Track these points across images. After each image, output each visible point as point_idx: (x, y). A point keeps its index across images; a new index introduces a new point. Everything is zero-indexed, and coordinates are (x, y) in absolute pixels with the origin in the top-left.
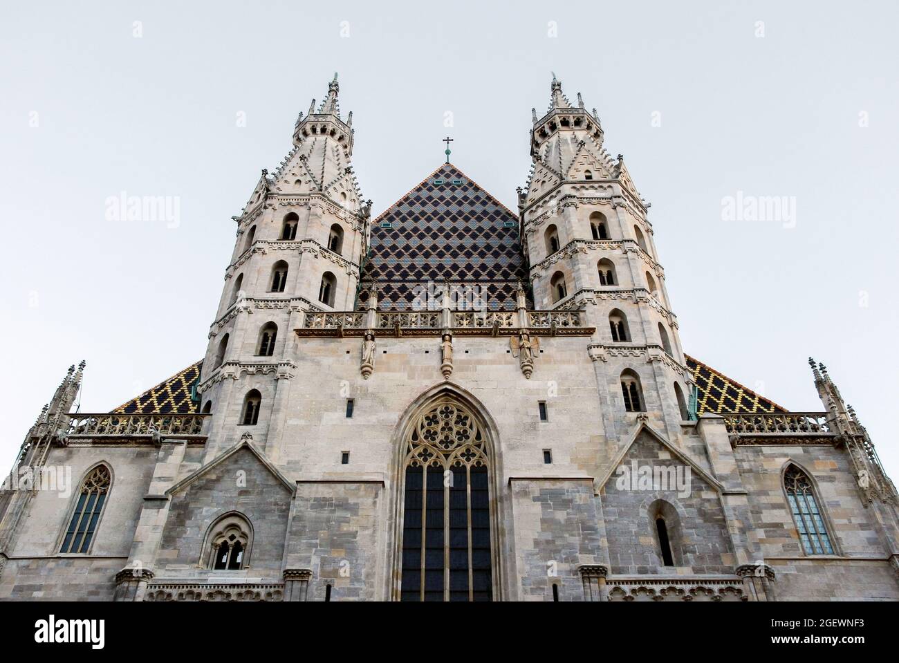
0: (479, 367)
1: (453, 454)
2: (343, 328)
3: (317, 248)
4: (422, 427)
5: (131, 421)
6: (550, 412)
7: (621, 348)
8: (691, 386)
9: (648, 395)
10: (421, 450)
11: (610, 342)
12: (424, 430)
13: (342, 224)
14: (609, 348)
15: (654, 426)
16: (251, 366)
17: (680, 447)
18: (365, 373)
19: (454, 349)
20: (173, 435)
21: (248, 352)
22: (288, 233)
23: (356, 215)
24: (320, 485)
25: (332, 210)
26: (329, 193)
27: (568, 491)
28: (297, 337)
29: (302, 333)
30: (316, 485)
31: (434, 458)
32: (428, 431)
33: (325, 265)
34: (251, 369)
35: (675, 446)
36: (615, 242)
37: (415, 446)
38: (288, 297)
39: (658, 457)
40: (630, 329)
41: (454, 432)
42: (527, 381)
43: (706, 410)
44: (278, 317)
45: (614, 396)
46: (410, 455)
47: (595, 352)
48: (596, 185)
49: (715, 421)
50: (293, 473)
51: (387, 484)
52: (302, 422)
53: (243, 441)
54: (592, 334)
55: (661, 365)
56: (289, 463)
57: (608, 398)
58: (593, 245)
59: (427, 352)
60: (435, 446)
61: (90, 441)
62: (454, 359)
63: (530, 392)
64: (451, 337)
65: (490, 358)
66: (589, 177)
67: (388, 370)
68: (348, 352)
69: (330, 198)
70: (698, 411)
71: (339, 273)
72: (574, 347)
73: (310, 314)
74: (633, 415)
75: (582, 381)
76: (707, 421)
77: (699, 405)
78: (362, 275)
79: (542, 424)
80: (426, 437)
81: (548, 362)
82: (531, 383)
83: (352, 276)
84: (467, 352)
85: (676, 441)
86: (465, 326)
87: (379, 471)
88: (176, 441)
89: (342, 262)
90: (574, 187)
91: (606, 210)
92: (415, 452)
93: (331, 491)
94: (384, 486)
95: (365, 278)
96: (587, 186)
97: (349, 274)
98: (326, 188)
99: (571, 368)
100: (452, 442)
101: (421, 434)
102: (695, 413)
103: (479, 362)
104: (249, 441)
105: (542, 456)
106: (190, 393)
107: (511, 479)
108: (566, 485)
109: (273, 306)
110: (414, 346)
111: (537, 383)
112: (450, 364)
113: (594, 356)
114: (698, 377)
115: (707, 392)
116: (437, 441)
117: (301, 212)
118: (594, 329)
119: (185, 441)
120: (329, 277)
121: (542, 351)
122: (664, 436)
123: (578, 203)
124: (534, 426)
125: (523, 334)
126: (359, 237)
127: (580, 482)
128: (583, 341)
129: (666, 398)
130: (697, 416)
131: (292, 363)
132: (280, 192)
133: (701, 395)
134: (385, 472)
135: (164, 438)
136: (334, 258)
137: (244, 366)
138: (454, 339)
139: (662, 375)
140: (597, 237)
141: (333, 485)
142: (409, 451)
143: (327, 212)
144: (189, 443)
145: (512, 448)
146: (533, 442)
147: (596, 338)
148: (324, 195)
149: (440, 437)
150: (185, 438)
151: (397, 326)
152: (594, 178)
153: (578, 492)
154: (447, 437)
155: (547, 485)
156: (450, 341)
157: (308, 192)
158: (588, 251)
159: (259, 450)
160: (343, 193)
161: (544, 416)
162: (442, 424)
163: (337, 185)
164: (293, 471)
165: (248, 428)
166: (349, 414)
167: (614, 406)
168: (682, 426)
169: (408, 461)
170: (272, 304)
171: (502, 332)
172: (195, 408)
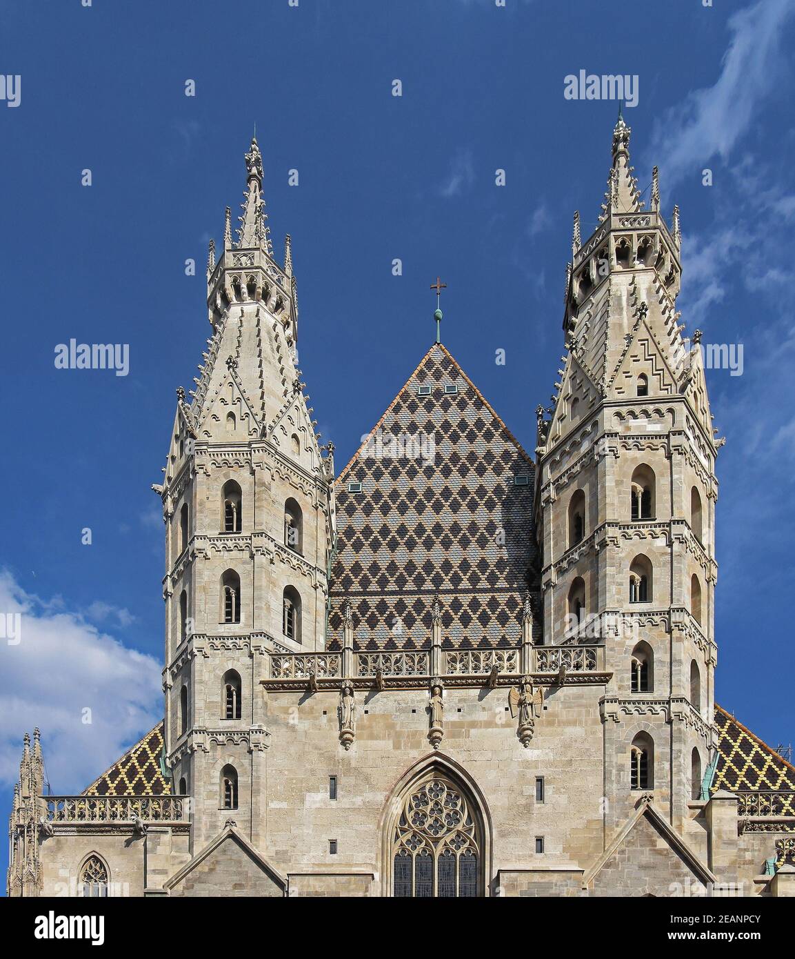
0: (473, 731)
1: (442, 842)
2: (317, 678)
3: (271, 547)
4: (411, 808)
5: (108, 805)
6: (549, 791)
7: (639, 702)
8: (713, 751)
9: (660, 767)
10: (409, 836)
11: (628, 694)
12: (412, 813)
13: (298, 496)
14: (625, 702)
15: (659, 808)
16: (220, 733)
17: (681, 834)
18: (345, 742)
19: (445, 706)
20: (154, 821)
21: (214, 715)
22: (232, 521)
23: (315, 479)
24: (311, 878)
25: (284, 471)
26: (275, 438)
27: (556, 885)
28: (265, 692)
29: (271, 687)
30: (307, 877)
31: (423, 845)
32: (417, 813)
33: (284, 575)
34: (221, 738)
35: (676, 833)
36: (660, 525)
37: (403, 831)
38: (246, 632)
39: (656, 846)
40: (655, 672)
41: (444, 815)
42: (526, 750)
43: (723, 786)
44: (240, 663)
45: (621, 768)
46: (399, 842)
47: (609, 708)
48: (651, 408)
49: (727, 802)
50: (282, 865)
51: (377, 876)
52: (284, 805)
53: (228, 829)
54: (607, 681)
55: (683, 726)
56: (277, 853)
57: (614, 772)
58: (630, 531)
59: (414, 711)
60: (424, 831)
61: (74, 829)
62: (444, 720)
63: (527, 764)
64: (441, 689)
65: (486, 719)
66: (643, 391)
67: (372, 737)
68: (325, 713)
69: (279, 449)
70: (713, 786)
71: (303, 586)
72: (584, 701)
73: (276, 658)
74: (638, 794)
75: (587, 750)
76: (718, 801)
77: (716, 776)
78: (331, 583)
79: (537, 806)
80: (414, 821)
81: (551, 723)
82: (531, 754)
83: (319, 590)
84: (459, 710)
85: (680, 827)
86: (457, 673)
87: (369, 862)
88: (159, 829)
89: (305, 568)
90: (618, 414)
91: (656, 460)
92: (405, 838)
93: (322, 884)
94: (373, 879)
95: (334, 589)
96: (637, 409)
97: (316, 588)
98: (271, 428)
99: (577, 731)
100: (442, 826)
101: (410, 816)
102: (709, 789)
103: (473, 725)
104: (235, 829)
105: (533, 844)
106: (159, 767)
107: (499, 871)
108: (556, 876)
109: (231, 646)
110: (399, 704)
111: (537, 752)
112: (439, 728)
113: (606, 715)
114: (725, 738)
115: (728, 760)
116: (426, 826)
117: (243, 478)
118: (610, 675)
119: (169, 829)
120: (291, 593)
121: (545, 708)
122: (666, 821)
123: (619, 447)
124: (528, 807)
125: (526, 684)
126: (322, 520)
127: (569, 875)
128: (596, 691)
129: (679, 771)
130: (711, 794)
131: (264, 728)
132: (211, 441)
133: (722, 763)
134: (374, 862)
135: (147, 826)
136: (295, 562)
137: (212, 733)
138: (445, 692)
139: (680, 741)
140: (637, 516)
141: (324, 878)
142: (397, 837)
143: (276, 477)
144: (173, 832)
145: (503, 835)
146: (525, 828)
147: (612, 689)
148: (269, 445)
149: (430, 821)
150: (168, 825)
151: (379, 675)
152: (651, 394)
153: (567, 885)
154: (436, 820)
155: (537, 878)
156: (441, 695)
157: (248, 439)
158: (621, 541)
159: (246, 840)
160: (295, 436)
161: (541, 797)
162: (431, 804)
163: (285, 421)
164: (283, 862)
165: (231, 813)
166: (333, 795)
167: (618, 782)
168: (691, 807)
169: (396, 849)
170: (229, 643)
171: (501, 680)
172: (169, 786)
